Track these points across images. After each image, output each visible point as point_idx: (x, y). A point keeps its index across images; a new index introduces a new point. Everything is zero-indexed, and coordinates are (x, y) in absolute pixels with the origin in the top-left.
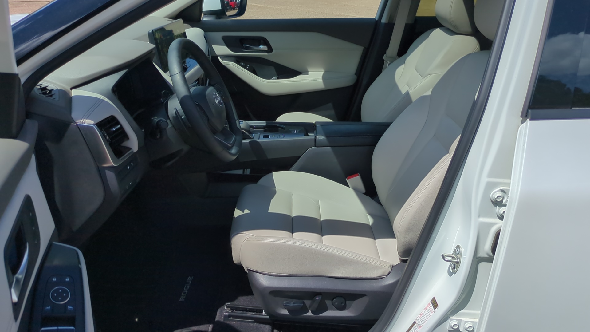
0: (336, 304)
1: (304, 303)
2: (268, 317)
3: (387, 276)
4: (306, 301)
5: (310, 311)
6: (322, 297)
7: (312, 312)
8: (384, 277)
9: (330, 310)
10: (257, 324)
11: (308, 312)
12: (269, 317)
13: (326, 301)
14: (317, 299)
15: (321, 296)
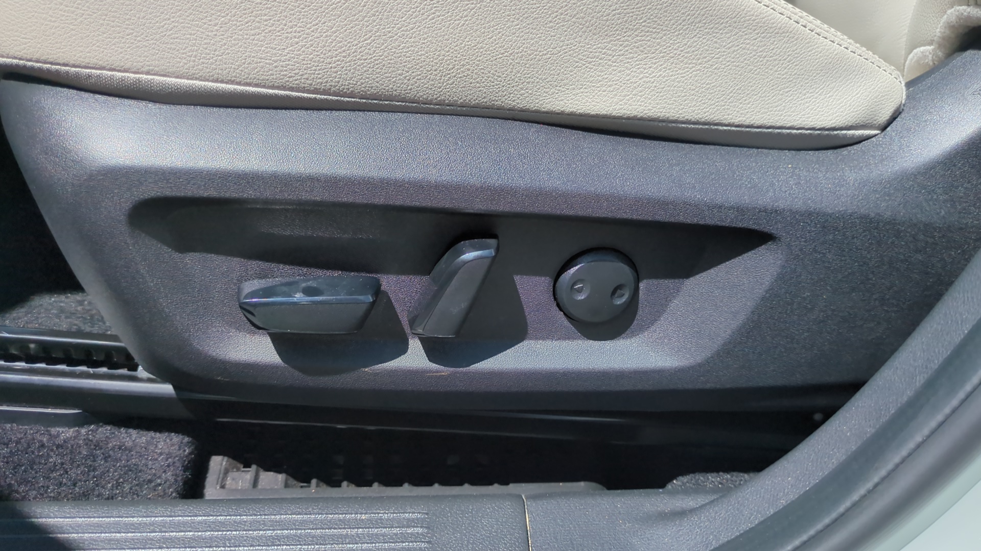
0: (581, 297)
1: (377, 291)
2: (167, 389)
3: (884, 128)
4: (389, 282)
5: (415, 346)
6: (498, 250)
7: (433, 348)
8: (869, 137)
9: (537, 338)
10: (104, 431)
11: (402, 349)
12: (175, 387)
13: (517, 279)
14: (466, 263)
15: (493, 242)
